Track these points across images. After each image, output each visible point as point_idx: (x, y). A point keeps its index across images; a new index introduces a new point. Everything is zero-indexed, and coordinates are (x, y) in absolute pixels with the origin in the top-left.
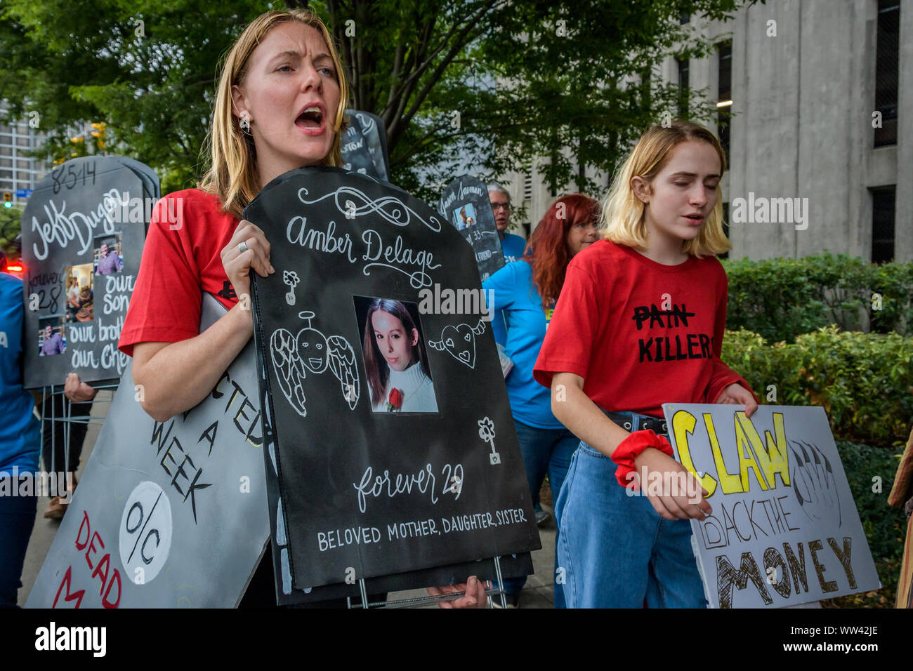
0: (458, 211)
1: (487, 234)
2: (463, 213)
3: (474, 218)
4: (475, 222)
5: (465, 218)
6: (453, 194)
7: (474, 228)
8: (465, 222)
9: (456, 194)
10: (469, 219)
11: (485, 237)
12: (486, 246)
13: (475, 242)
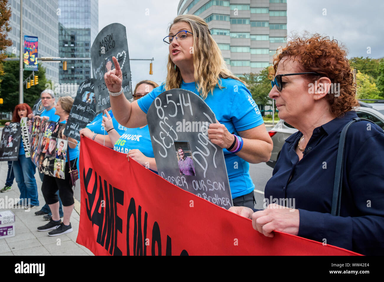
0: (87, 93)
1: (92, 111)
2: (89, 95)
3: (92, 101)
4: (91, 103)
5: (88, 98)
6: (89, 84)
7: (89, 105)
8: (87, 100)
9: (91, 85)
10: (89, 99)
11: (91, 112)
12: (89, 116)
13: (86, 111)
